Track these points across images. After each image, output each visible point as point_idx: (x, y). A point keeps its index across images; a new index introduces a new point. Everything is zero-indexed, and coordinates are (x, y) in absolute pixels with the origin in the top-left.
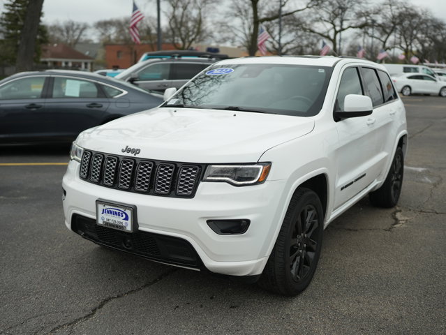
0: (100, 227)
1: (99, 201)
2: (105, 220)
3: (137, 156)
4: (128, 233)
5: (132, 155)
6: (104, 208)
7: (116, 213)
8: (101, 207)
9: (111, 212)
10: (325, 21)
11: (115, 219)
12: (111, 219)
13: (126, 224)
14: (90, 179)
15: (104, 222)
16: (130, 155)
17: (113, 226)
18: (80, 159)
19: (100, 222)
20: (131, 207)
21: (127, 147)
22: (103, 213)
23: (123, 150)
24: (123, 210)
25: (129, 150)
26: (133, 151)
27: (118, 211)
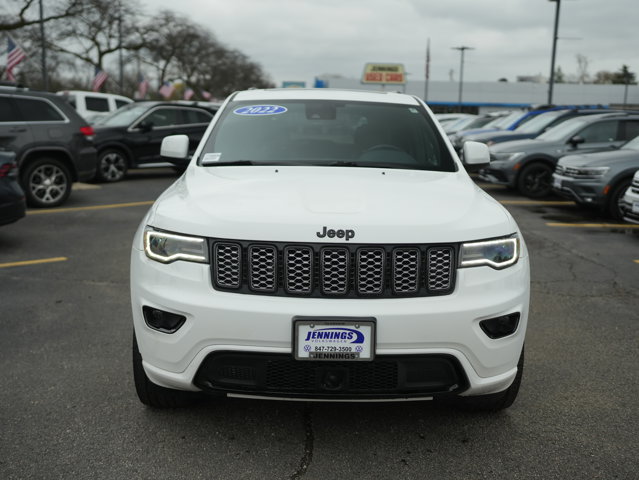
1: (298, 321)
2: (313, 350)
3: (351, 241)
4: (364, 363)
5: (343, 240)
6: (312, 330)
7: (337, 336)
8: (304, 330)
9: (327, 335)
10: (82, 35)
11: (333, 344)
12: (327, 345)
13: (360, 350)
14: (249, 288)
15: (311, 353)
16: (336, 240)
17: (332, 356)
18: (203, 258)
19: (303, 354)
20: (372, 321)
21: (325, 228)
22: (308, 339)
23: (318, 234)
24: (353, 328)
25: (332, 233)
26: (340, 234)
27: (342, 331)
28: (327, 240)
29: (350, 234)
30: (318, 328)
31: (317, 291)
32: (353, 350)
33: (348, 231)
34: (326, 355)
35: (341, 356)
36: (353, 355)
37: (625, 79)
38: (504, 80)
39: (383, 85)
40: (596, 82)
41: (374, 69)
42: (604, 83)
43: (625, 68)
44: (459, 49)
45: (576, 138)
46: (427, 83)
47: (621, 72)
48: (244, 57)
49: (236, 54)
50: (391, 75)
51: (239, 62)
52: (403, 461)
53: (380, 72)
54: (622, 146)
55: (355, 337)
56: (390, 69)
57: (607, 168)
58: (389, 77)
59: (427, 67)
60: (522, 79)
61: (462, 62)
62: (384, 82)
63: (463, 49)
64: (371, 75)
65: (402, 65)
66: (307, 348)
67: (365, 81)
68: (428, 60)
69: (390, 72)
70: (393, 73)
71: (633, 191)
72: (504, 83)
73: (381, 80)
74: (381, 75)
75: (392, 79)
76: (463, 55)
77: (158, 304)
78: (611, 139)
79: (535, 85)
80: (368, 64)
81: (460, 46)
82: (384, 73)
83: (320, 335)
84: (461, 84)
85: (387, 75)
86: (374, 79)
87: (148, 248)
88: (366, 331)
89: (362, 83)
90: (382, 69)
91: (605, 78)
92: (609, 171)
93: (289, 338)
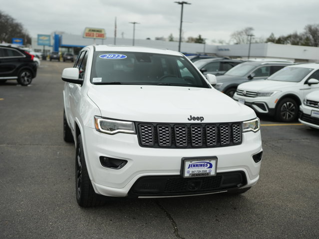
0: (188, 179)
1: (184, 160)
2: (191, 173)
3: (203, 122)
4: (213, 177)
5: (199, 122)
6: (191, 164)
7: (201, 165)
8: (187, 164)
9: (197, 166)
11: (199, 169)
12: (197, 170)
13: (210, 171)
14: (158, 145)
15: (190, 174)
16: (196, 121)
17: (199, 175)
18: (133, 132)
19: (187, 175)
20: (215, 158)
21: (191, 116)
22: (189, 168)
23: (188, 119)
24: (208, 161)
25: (194, 119)
26: (198, 118)
27: (203, 163)
28: (192, 121)
29: (202, 118)
30: (194, 162)
31: (190, 145)
32: (208, 172)
33: (201, 117)
34: (197, 175)
35: (203, 174)
36: (208, 174)
37: (200, 41)
38: (149, 39)
39: (95, 39)
40: (188, 42)
41: (90, 30)
42: (191, 42)
43: (200, 36)
44: (132, 23)
45: (203, 69)
46: (115, 38)
47: (198, 38)
48: (13, 20)
49: (8, 18)
50: (99, 34)
51: (10, 21)
52: (217, 220)
53: (93, 32)
54: (225, 73)
55: (209, 165)
56: (98, 31)
57: (222, 84)
58: (97, 35)
59: (115, 31)
60: (158, 39)
61: (134, 30)
62: (95, 37)
63: (134, 23)
64: (88, 34)
65: (104, 29)
66: (188, 172)
67: (85, 36)
68: (116, 28)
69: (98, 33)
70: (100, 33)
71: (238, 94)
72: (148, 40)
73: (93, 36)
74: (93, 34)
75: (99, 36)
76: (134, 27)
77: (110, 155)
78: (217, 70)
79: (164, 42)
80: (86, 28)
81: (133, 22)
82: (95, 33)
83: (194, 166)
84: (134, 40)
85: (96, 34)
86: (90, 35)
87: (100, 127)
88: (213, 162)
89: (84, 37)
90: (94, 31)
91: (191, 40)
92: (223, 85)
93: (179, 168)
